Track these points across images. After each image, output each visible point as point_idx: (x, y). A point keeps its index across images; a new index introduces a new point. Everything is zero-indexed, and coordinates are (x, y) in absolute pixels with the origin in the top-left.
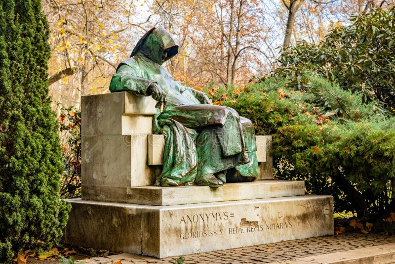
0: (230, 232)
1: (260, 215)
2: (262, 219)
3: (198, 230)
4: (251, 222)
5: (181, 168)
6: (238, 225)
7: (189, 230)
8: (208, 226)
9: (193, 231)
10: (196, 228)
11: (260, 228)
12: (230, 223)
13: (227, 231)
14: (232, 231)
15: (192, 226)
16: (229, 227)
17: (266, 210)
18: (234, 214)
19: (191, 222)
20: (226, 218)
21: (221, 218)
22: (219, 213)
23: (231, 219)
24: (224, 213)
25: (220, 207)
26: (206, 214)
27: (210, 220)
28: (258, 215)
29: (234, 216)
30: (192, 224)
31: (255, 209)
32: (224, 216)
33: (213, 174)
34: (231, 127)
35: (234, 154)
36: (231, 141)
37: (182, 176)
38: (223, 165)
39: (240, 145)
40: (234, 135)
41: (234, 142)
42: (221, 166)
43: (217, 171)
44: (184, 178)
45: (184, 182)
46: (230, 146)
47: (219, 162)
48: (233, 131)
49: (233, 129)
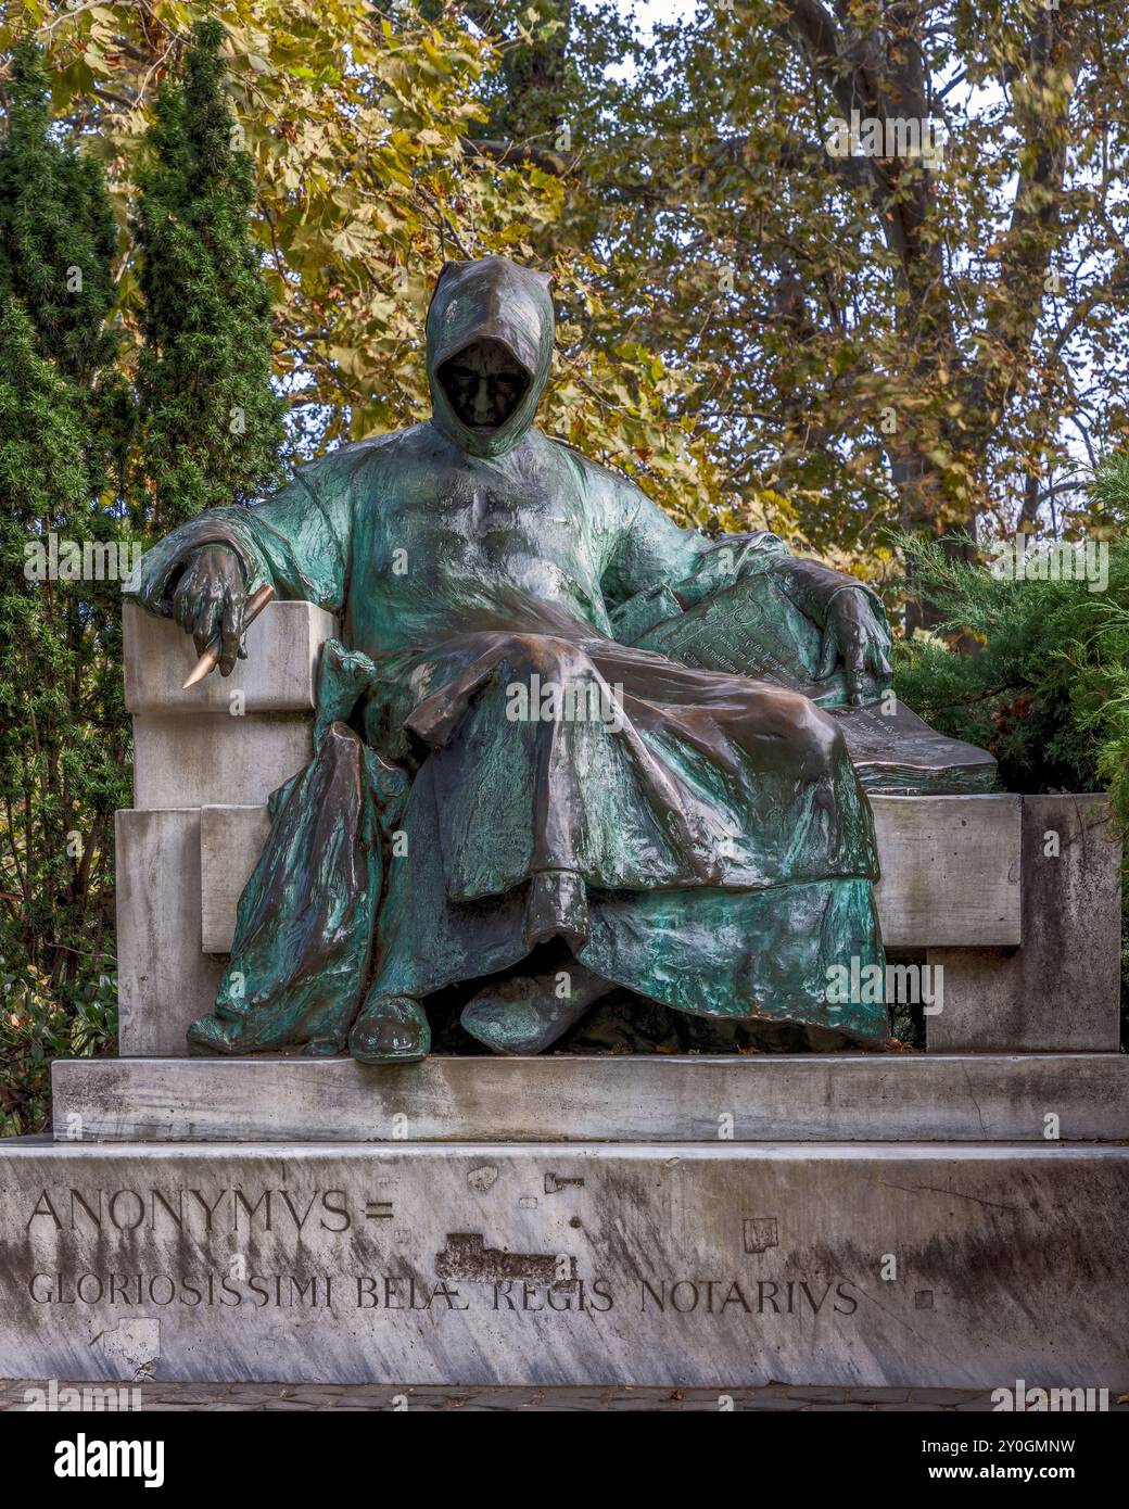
0: (368, 1299)
1: (595, 1226)
2: (604, 1247)
3: (143, 1269)
4: (520, 1258)
6: (424, 1266)
7: (85, 1263)
8: (206, 1251)
9: (113, 1268)
10: (128, 1255)
11: (591, 1297)
12: (362, 1248)
13: (346, 1290)
14: (380, 1290)
15: (102, 1243)
16: (361, 1270)
17: (641, 1200)
18: (390, 1205)
19: (98, 1222)
20: (336, 1221)
21: (296, 1219)
22: (285, 1193)
23: (372, 1230)
24: (321, 1195)
25: (293, 1160)
26: (197, 1193)
27: (222, 1224)
28: (575, 1223)
29: (391, 1216)
30: (101, 1233)
31: (552, 1186)
32: (318, 1212)
33: (406, 996)
34: (499, 741)
35: (498, 889)
36: (486, 818)
37: (253, 1006)
38: (458, 948)
39: (529, 842)
40: (508, 788)
41: (499, 826)
42: (447, 955)
43: (433, 981)
44: (263, 1013)
45: (269, 1035)
46: (480, 849)
47: (440, 935)
48: (508, 767)
49: (511, 751)
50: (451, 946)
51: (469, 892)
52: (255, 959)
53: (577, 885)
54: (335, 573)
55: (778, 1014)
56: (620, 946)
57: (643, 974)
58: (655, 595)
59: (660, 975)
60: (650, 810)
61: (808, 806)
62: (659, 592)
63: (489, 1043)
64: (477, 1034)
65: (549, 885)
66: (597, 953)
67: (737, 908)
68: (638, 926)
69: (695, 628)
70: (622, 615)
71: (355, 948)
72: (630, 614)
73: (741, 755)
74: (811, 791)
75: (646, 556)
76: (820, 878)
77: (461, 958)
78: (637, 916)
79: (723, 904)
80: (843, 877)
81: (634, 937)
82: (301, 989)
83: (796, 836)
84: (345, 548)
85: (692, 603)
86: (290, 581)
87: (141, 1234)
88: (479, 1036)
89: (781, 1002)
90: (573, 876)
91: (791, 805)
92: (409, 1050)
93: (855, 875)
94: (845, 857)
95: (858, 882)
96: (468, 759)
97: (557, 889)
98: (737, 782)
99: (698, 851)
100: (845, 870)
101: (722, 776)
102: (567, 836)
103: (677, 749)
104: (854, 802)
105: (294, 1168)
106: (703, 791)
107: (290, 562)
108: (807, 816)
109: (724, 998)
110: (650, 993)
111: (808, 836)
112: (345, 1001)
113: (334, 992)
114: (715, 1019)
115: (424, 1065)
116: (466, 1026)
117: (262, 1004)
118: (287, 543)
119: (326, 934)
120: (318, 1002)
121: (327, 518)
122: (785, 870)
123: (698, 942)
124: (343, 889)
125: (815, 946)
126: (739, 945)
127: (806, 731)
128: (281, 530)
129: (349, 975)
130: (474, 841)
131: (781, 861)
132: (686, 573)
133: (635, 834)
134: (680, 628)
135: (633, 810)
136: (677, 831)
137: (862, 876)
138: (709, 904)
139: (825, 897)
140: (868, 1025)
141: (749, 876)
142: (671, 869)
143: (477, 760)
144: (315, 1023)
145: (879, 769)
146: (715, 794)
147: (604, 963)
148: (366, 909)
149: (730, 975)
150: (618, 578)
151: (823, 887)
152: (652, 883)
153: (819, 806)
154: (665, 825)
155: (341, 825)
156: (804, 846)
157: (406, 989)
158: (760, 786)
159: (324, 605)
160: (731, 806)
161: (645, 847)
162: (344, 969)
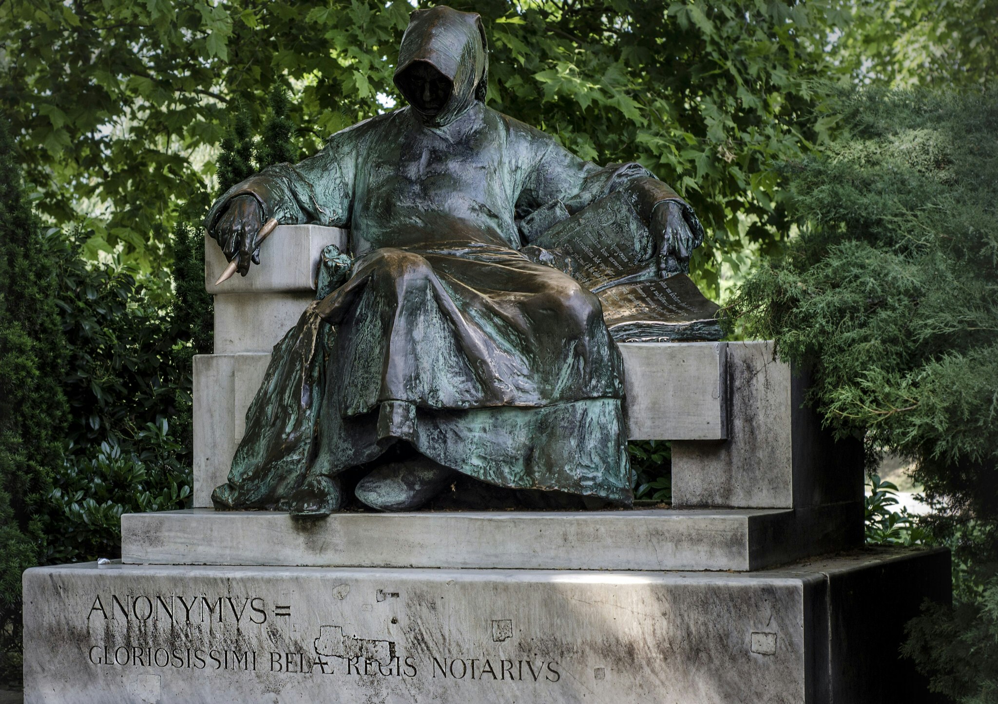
0: (276, 666)
1: (404, 621)
2: (411, 636)
3: (151, 645)
5: (253, 456)
7: (119, 640)
8: (187, 636)
9: (135, 644)
10: (143, 636)
11: (404, 668)
12: (274, 633)
13: (264, 660)
14: (283, 661)
15: (129, 628)
17: (433, 607)
18: (289, 607)
19: (127, 616)
20: (259, 617)
21: (236, 616)
22: (230, 599)
23: (279, 622)
24: (249, 601)
25: (234, 579)
26: (181, 598)
27: (195, 619)
28: (394, 621)
29: (289, 615)
30: (128, 622)
31: (380, 597)
32: (249, 612)
33: (324, 475)
34: (369, 319)
35: (365, 411)
36: (361, 366)
37: (244, 480)
38: (350, 446)
39: (380, 382)
40: (372, 348)
41: (366, 372)
42: (343, 450)
43: (336, 466)
44: (249, 485)
45: (254, 497)
46: (356, 386)
47: (340, 438)
48: (373, 336)
49: (375, 326)
50: (346, 445)
51: (350, 412)
52: (248, 450)
53: (407, 410)
54: (342, 203)
55: (549, 487)
56: (450, 443)
57: (464, 461)
58: (552, 207)
59: (476, 461)
60: (466, 359)
61: (571, 354)
62: (556, 204)
63: (369, 504)
64: (362, 499)
65: (388, 409)
66: (434, 449)
67: (527, 418)
68: (461, 431)
69: (573, 229)
70: (532, 219)
71: (302, 444)
72: (537, 219)
73: (530, 323)
74: (573, 345)
75: (548, 181)
76: (577, 400)
77: (351, 452)
78: (461, 425)
79: (516, 416)
80: (594, 399)
81: (458, 437)
82: (269, 470)
83: (563, 372)
84: (350, 186)
85: (575, 211)
86: (311, 209)
87: (150, 622)
88: (363, 501)
89: (551, 479)
90: (403, 403)
91: (560, 355)
92: (313, 511)
93: (604, 396)
94: (595, 387)
95: (606, 401)
96: (354, 330)
97: (391, 412)
98: (527, 340)
99: (496, 384)
100: (595, 395)
101: (518, 336)
102: (401, 379)
103: (491, 320)
104: (605, 352)
105: (234, 583)
106: (507, 345)
107: (311, 198)
108: (570, 360)
109: (518, 476)
110: (469, 473)
111: (571, 373)
112: (297, 477)
113: (290, 471)
114: (511, 489)
115: (329, 519)
116: (356, 495)
117: (249, 479)
118: (311, 186)
119: (284, 436)
120: (282, 478)
121: (340, 168)
122: (556, 394)
123: (501, 441)
124: (296, 408)
125: (573, 443)
126: (527, 443)
127: (569, 308)
128: (311, 177)
129: (299, 461)
130: (353, 381)
131: (553, 389)
132: (576, 191)
133: (457, 374)
134: (564, 228)
135: (455, 359)
136: (483, 372)
137: (609, 397)
138: (509, 416)
139: (580, 411)
140: (613, 492)
141: (533, 399)
142: (480, 395)
143: (358, 330)
144: (281, 491)
145: (639, 326)
146: (514, 347)
147: (439, 455)
148: (309, 420)
149: (521, 461)
150: (532, 196)
151: (580, 405)
152: (467, 405)
153: (577, 355)
154: (476, 369)
155: (298, 368)
156: (568, 379)
157: (324, 472)
158: (540, 341)
159: (333, 223)
160: (523, 354)
161: (463, 382)
162: (296, 457)
